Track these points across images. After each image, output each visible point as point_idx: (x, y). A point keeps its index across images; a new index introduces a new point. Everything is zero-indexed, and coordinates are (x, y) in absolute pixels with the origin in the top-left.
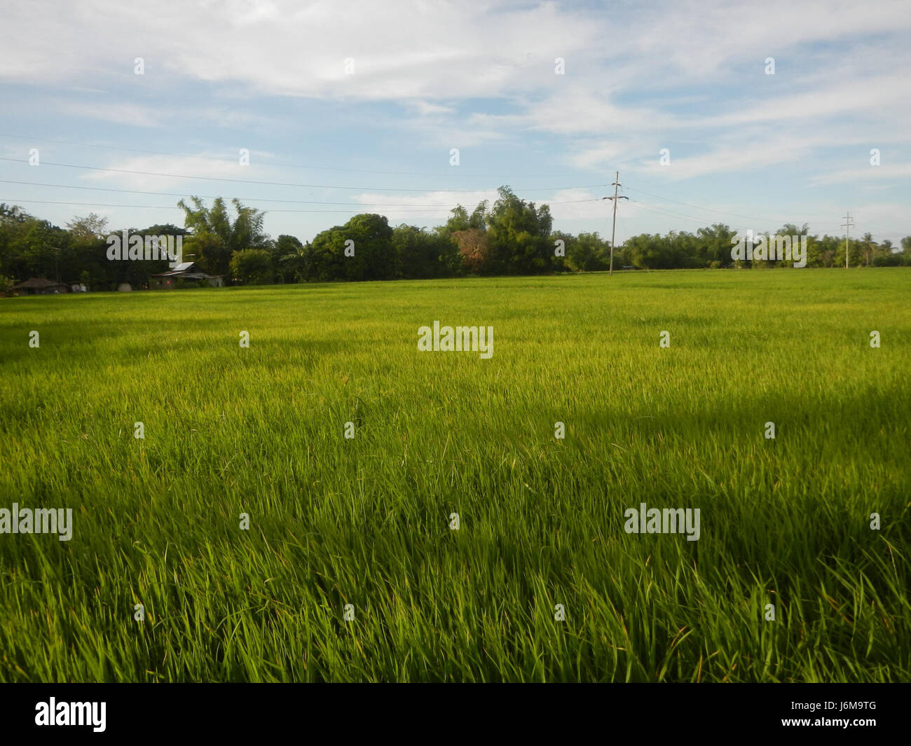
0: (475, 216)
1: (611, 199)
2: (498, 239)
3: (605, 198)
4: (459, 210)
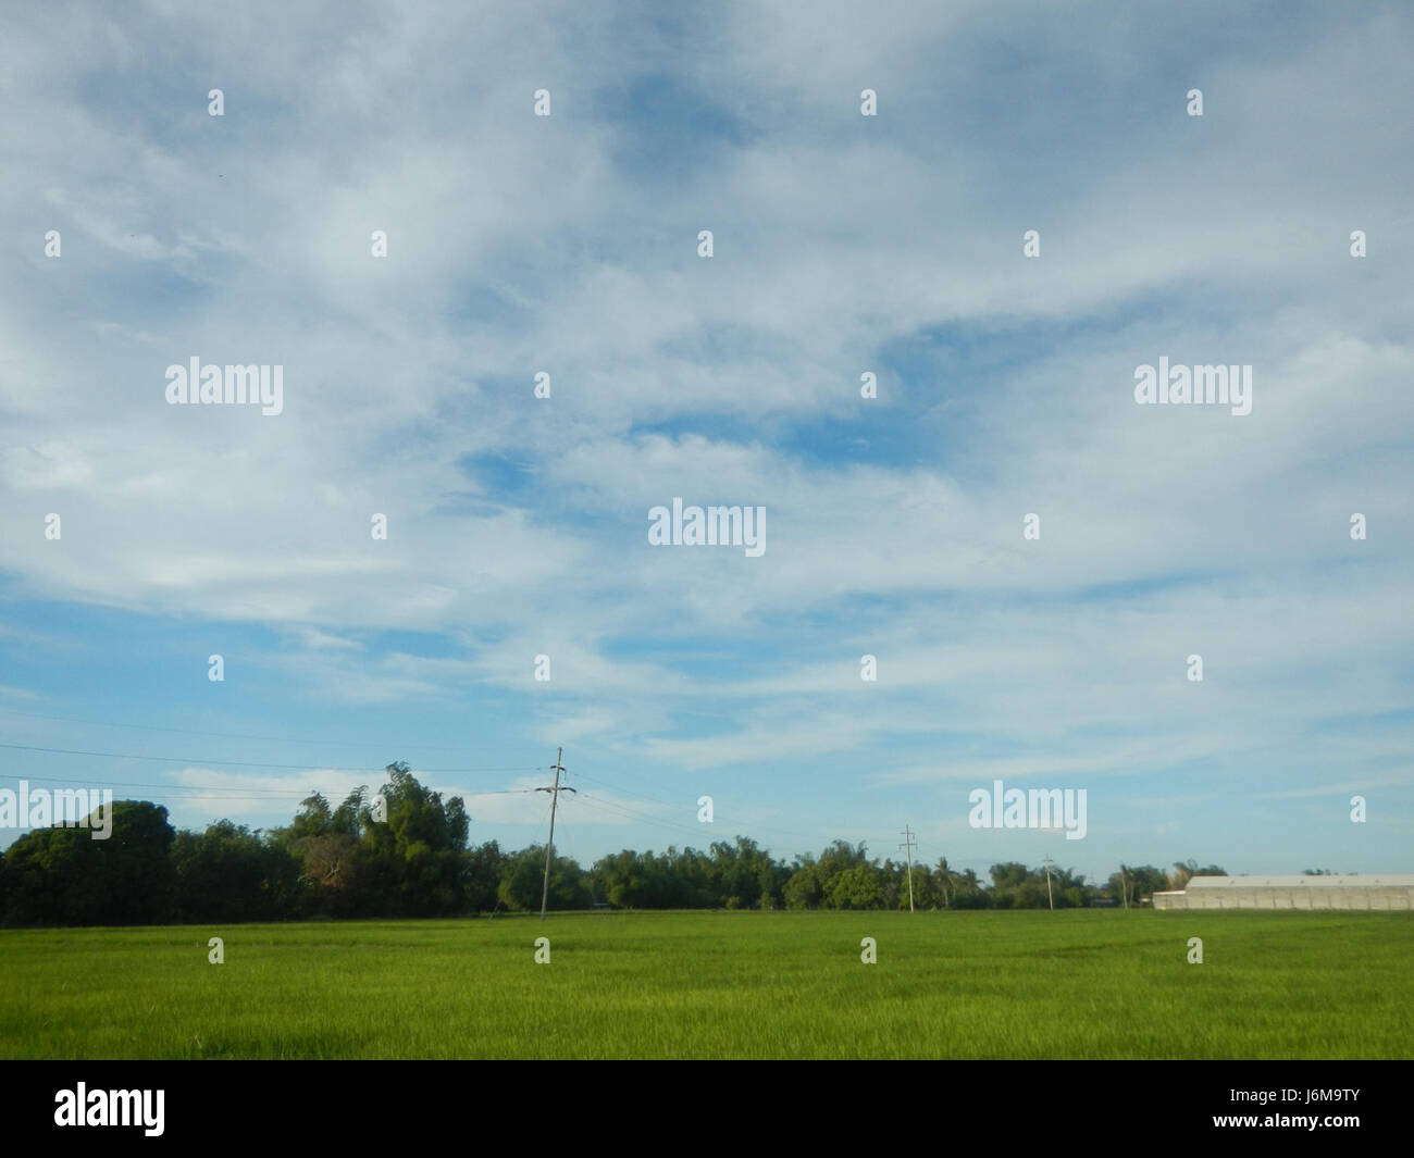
0: (342, 811)
1: (549, 790)
2: (377, 851)
3: (539, 789)
4: (316, 801)
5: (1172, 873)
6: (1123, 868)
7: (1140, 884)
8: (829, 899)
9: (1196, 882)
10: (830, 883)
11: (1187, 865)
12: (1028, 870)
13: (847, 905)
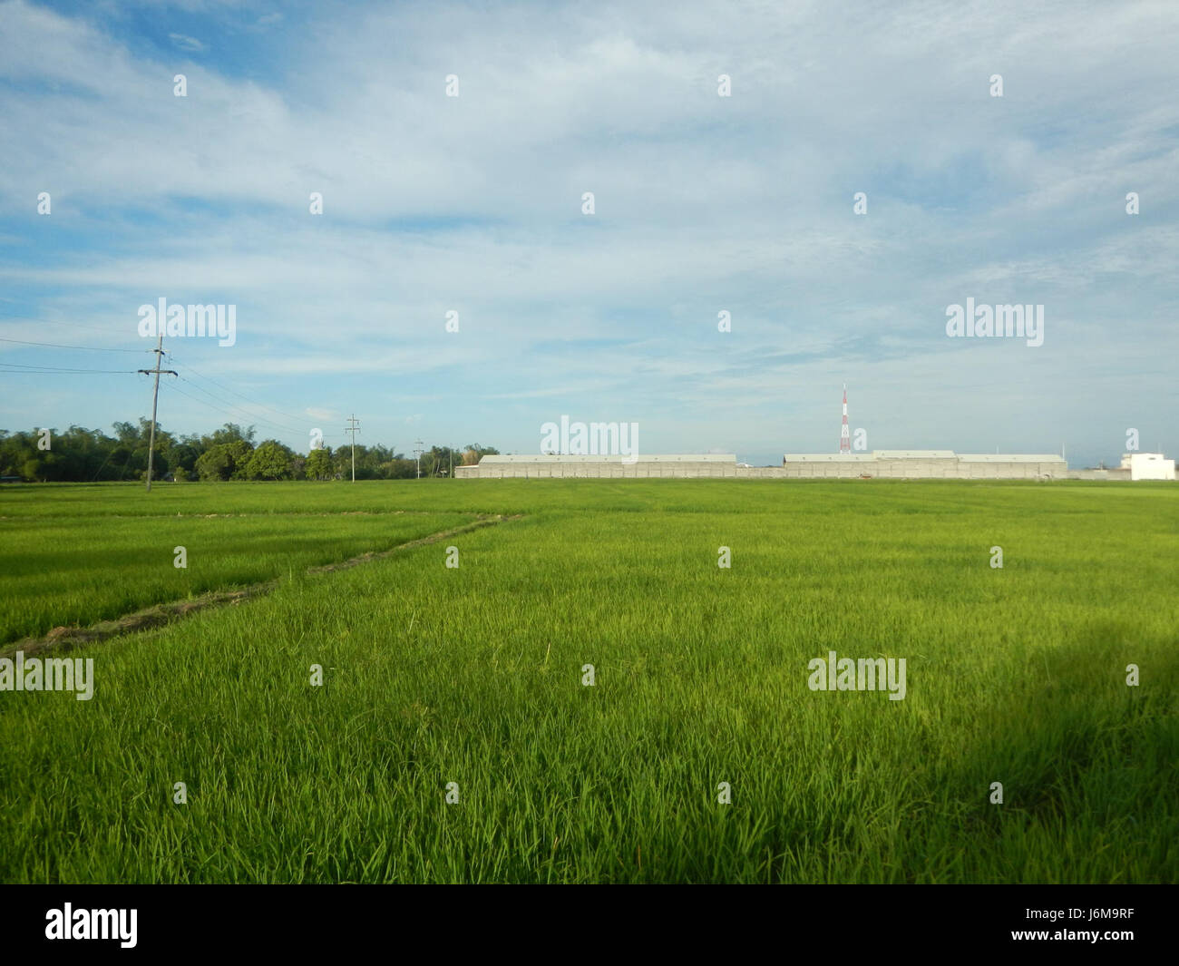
5: (465, 452)
6: (434, 447)
7: (442, 462)
8: (240, 472)
9: (486, 459)
10: (242, 459)
11: (474, 447)
12: (367, 449)
13: (259, 477)
